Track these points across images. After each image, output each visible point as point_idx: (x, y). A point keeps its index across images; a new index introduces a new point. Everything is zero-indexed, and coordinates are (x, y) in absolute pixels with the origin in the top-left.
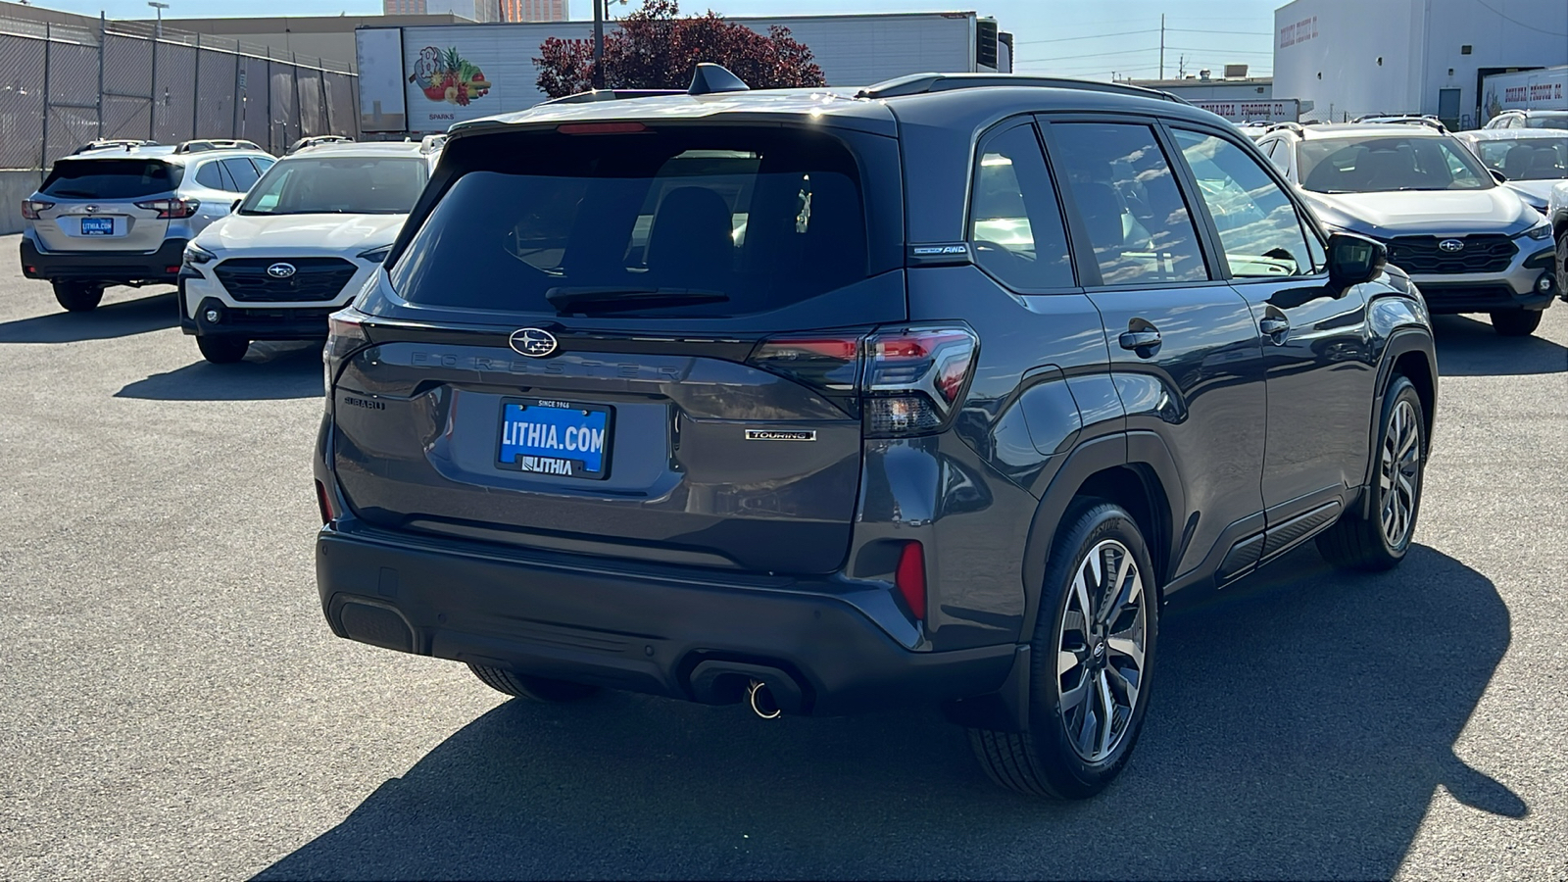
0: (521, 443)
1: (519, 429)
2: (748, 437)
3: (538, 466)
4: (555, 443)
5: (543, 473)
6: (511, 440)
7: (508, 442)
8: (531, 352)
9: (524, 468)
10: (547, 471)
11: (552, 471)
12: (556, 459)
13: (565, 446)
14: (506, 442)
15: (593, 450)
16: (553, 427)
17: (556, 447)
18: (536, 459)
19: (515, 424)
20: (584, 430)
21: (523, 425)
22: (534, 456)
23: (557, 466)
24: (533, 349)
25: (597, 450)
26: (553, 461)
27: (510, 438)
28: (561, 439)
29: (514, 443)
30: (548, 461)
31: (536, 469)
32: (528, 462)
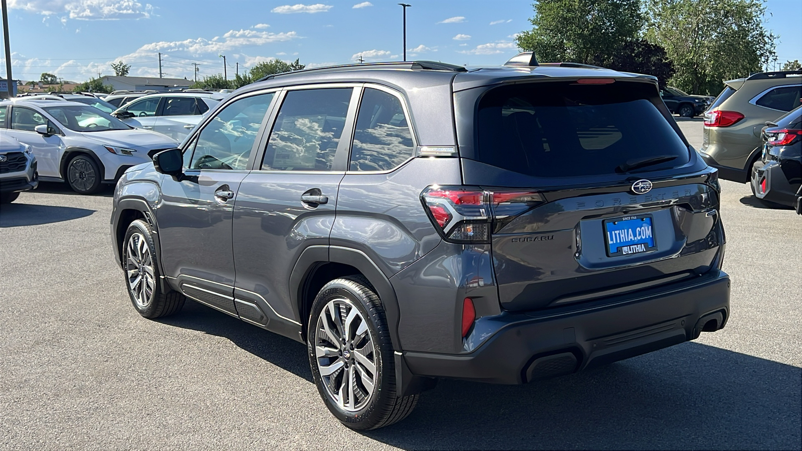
0: (618, 241)
1: (616, 234)
2: (706, 216)
3: (630, 251)
4: (632, 237)
5: (633, 253)
6: (613, 241)
7: (612, 242)
8: (641, 192)
9: (624, 253)
10: (635, 252)
11: (637, 251)
12: (637, 245)
13: (637, 238)
14: (610, 242)
15: (647, 237)
16: (630, 230)
17: (633, 239)
18: (628, 247)
19: (613, 232)
20: (643, 228)
21: (617, 232)
22: (627, 246)
23: (638, 248)
24: (643, 190)
25: (649, 236)
26: (636, 246)
27: (612, 240)
28: (635, 236)
29: (615, 242)
30: (633, 246)
31: (630, 252)
32: (625, 249)
